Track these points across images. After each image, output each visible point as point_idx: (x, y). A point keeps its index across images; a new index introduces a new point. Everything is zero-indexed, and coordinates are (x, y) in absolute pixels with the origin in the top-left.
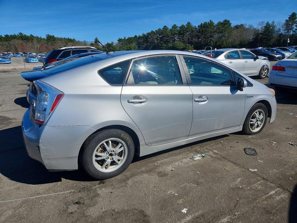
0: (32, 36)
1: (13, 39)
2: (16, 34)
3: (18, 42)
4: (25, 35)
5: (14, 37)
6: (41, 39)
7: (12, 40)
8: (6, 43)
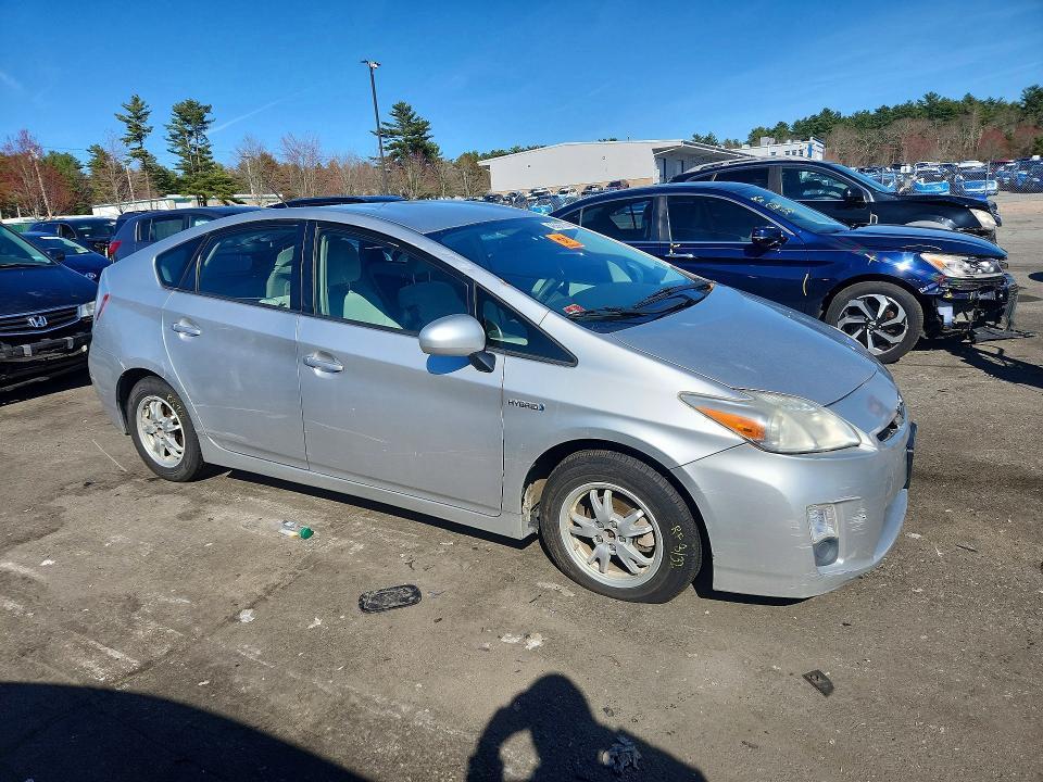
0: (969, 99)
1: (899, 118)
2: (915, 102)
3: (913, 126)
4: (945, 101)
5: (905, 112)
6: (1000, 106)
7: (896, 122)
8: (873, 134)
